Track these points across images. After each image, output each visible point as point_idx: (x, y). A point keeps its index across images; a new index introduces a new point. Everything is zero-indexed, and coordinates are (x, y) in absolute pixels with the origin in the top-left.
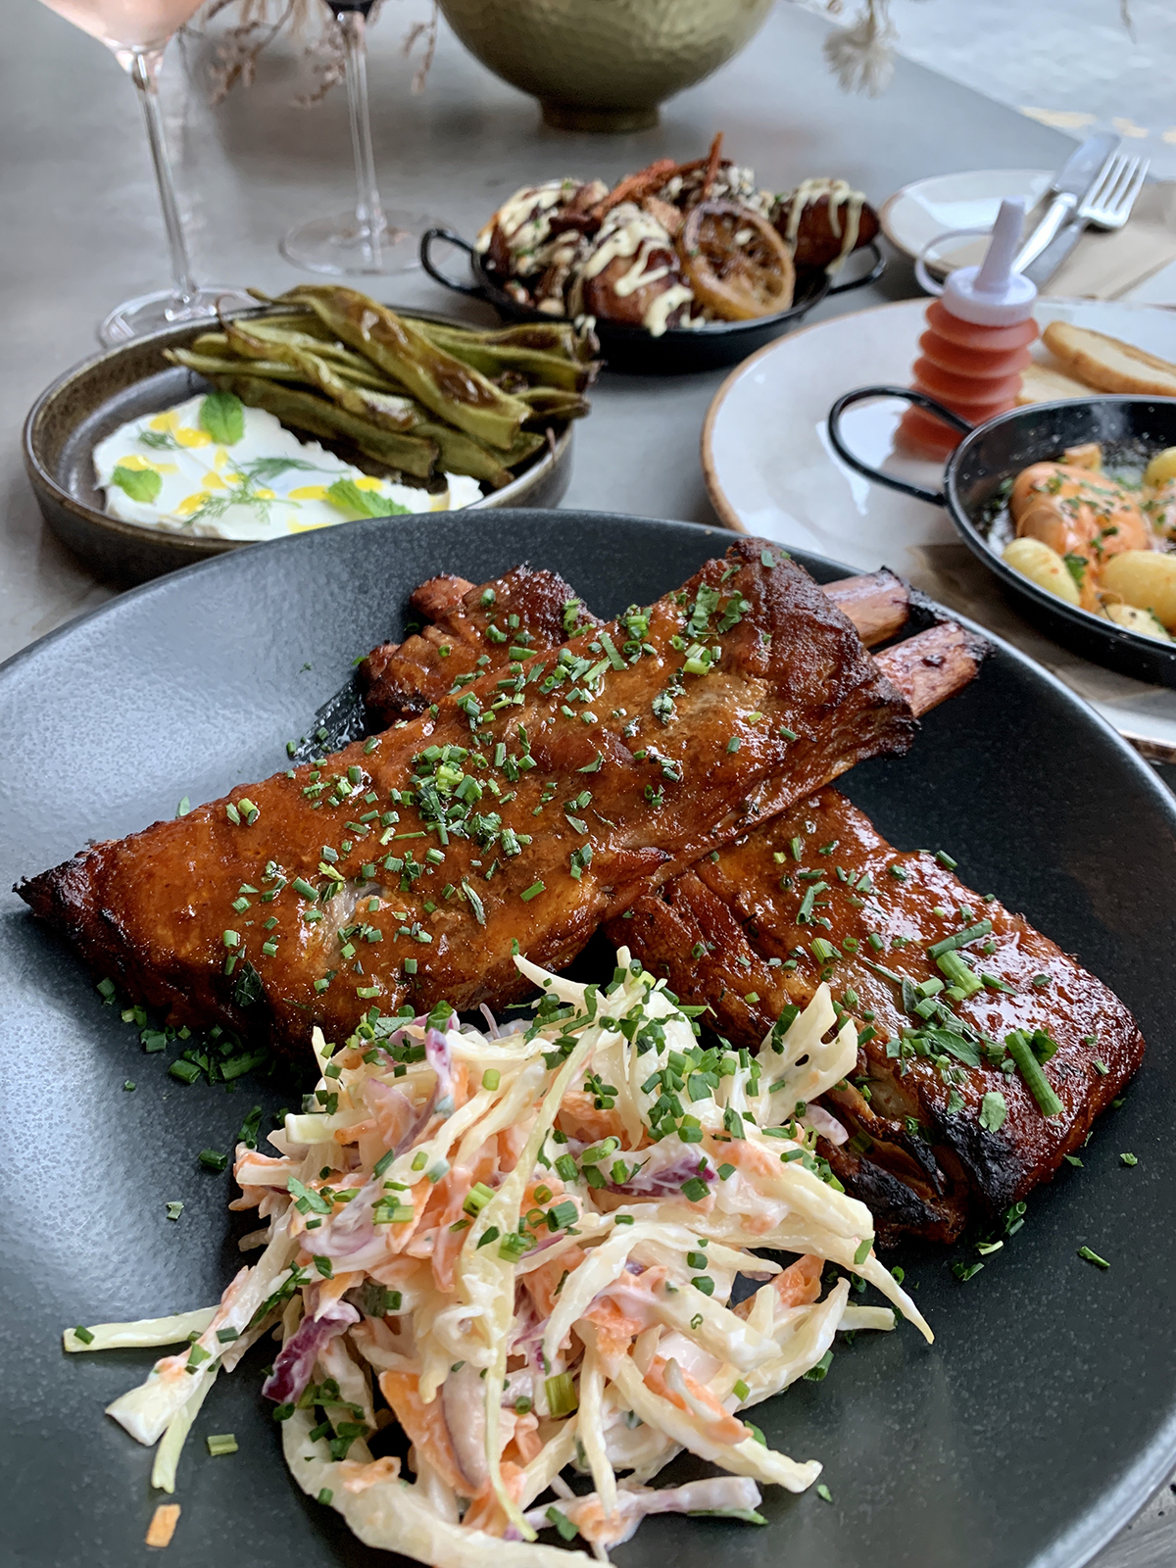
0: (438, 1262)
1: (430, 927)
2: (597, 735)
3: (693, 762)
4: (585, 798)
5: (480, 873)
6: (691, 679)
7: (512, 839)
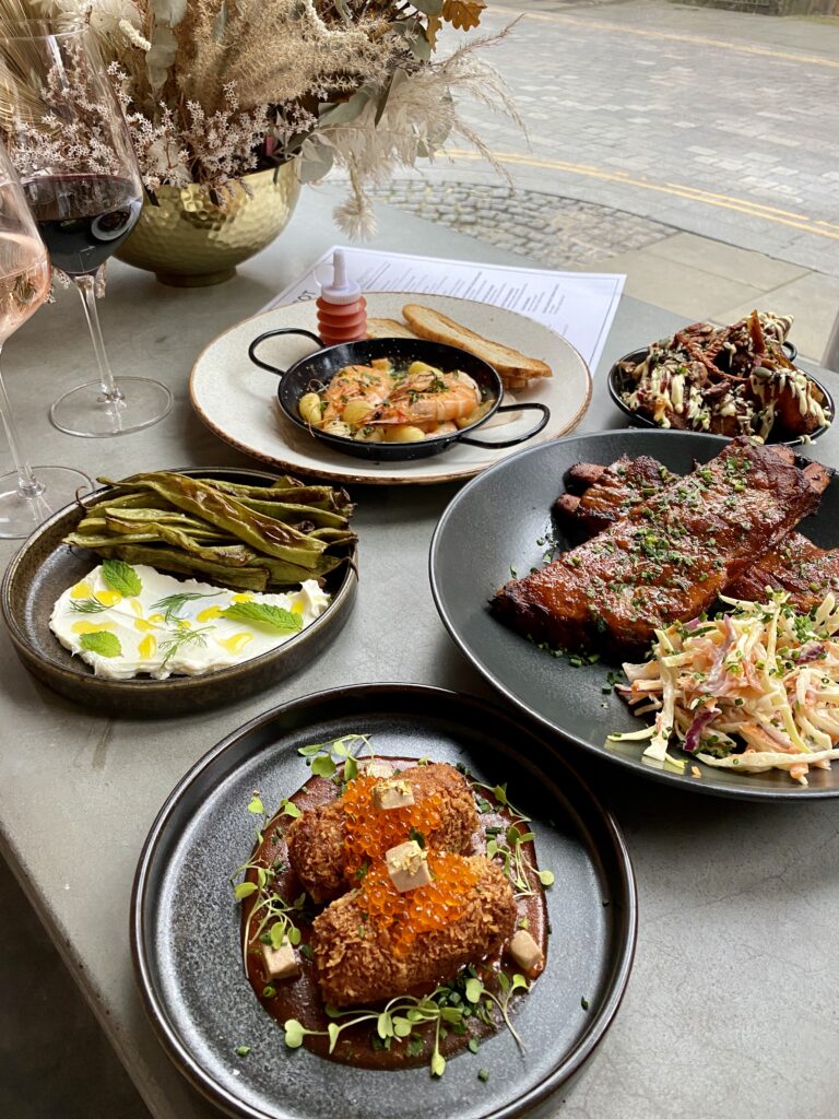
3: (752, 522)
4: (713, 541)
5: (680, 574)
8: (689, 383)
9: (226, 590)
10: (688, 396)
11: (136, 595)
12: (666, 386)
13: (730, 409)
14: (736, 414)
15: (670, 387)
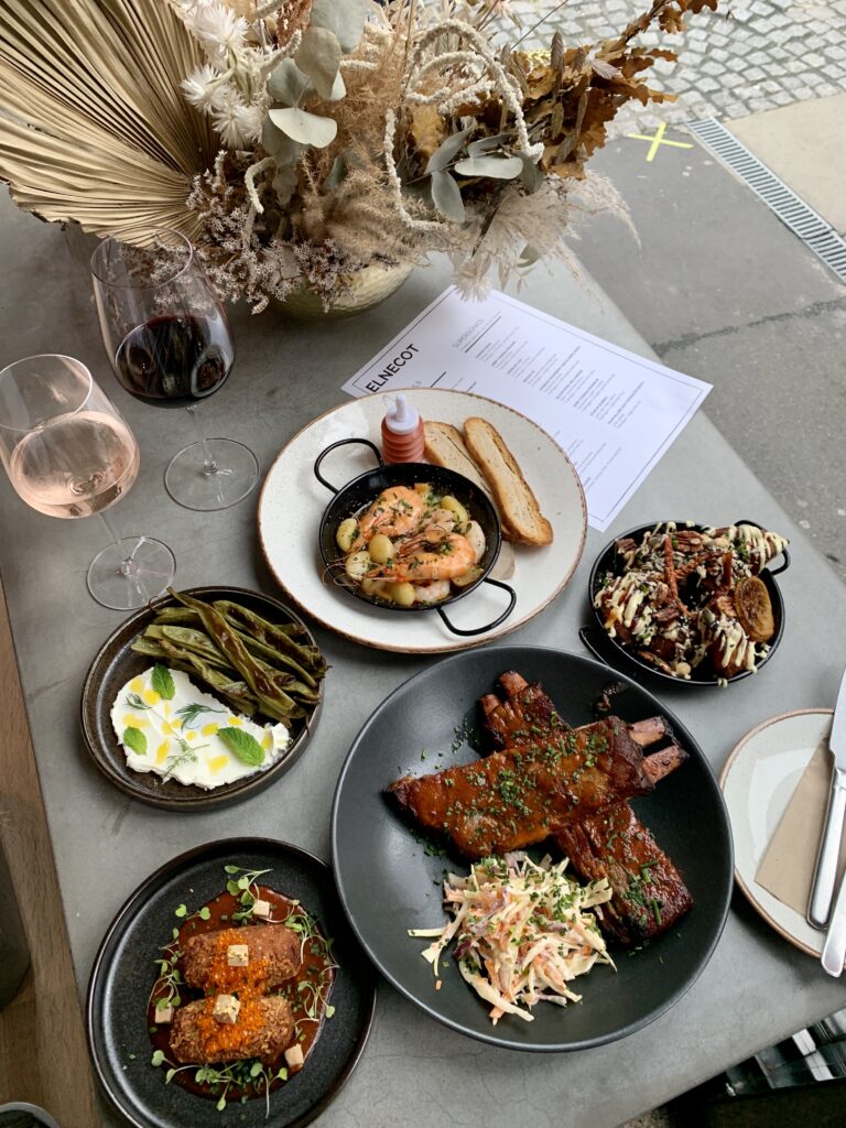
0: (501, 941)
1: (501, 831)
2: (555, 781)
3: (582, 799)
4: (549, 802)
5: (516, 818)
6: (586, 768)
7: (527, 810)
8: (646, 601)
9: (228, 709)
10: (639, 613)
11: (170, 699)
12: (625, 600)
13: (672, 634)
14: (677, 641)
15: (627, 602)
